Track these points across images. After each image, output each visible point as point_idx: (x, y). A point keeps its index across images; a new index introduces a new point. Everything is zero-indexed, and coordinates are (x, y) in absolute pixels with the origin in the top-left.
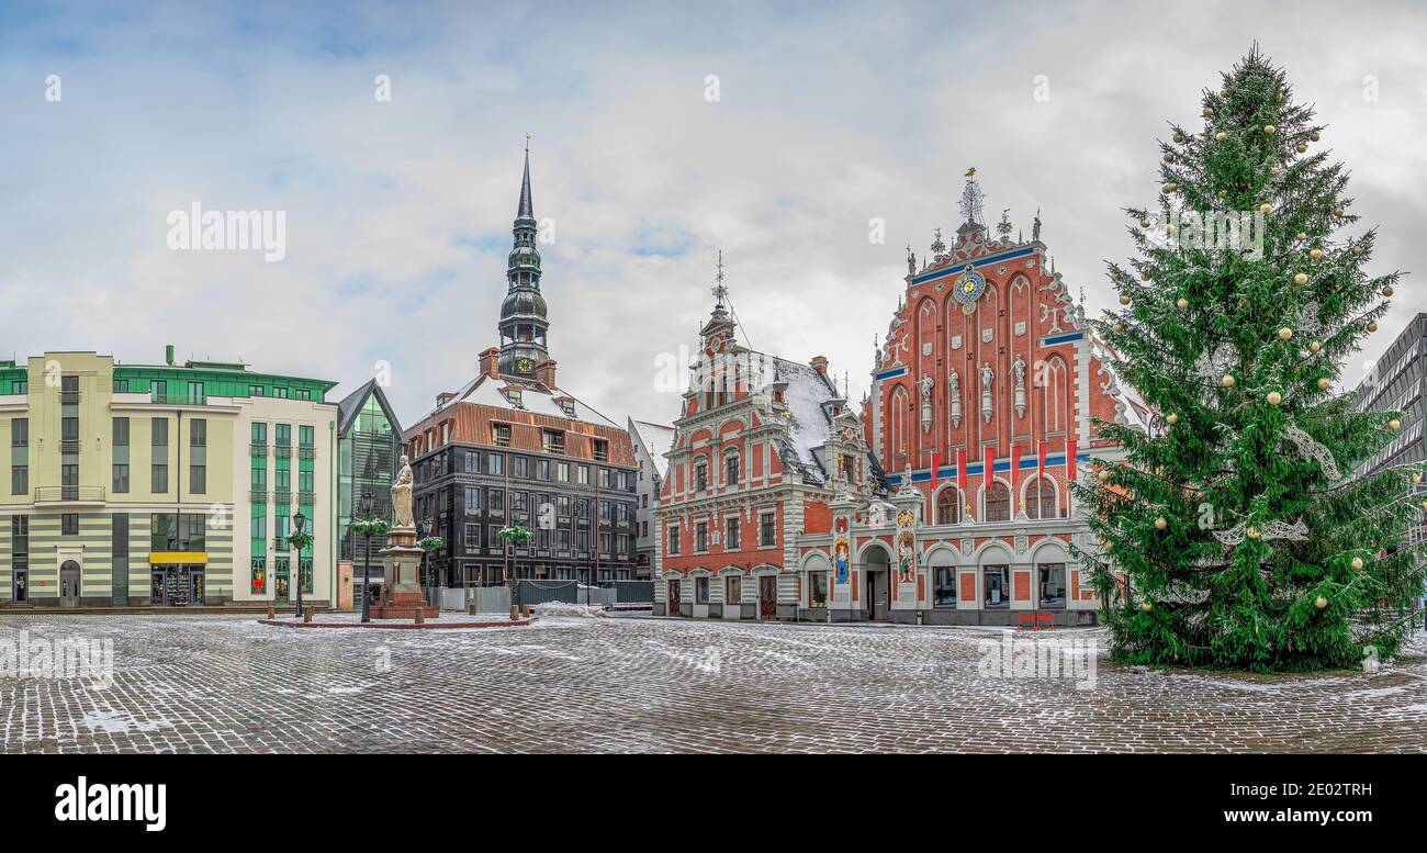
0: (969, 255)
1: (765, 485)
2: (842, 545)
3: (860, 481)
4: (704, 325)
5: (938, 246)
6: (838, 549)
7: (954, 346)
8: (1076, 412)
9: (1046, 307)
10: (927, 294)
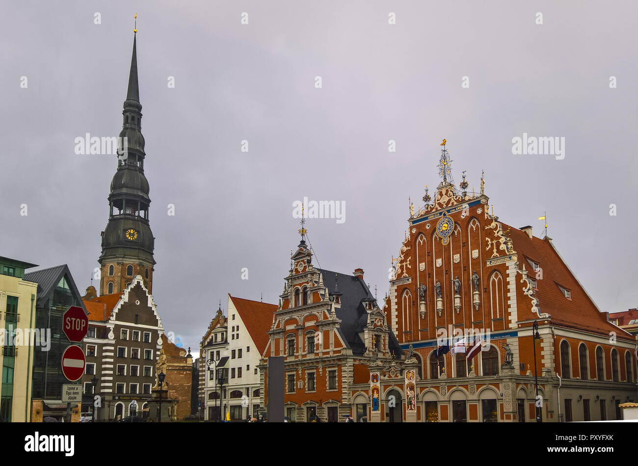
0: (445, 206)
1: (331, 354)
2: (376, 389)
3: (384, 349)
4: (294, 254)
5: (427, 198)
6: (373, 392)
7: (438, 266)
8: (509, 306)
9: (489, 240)
10: (421, 231)
